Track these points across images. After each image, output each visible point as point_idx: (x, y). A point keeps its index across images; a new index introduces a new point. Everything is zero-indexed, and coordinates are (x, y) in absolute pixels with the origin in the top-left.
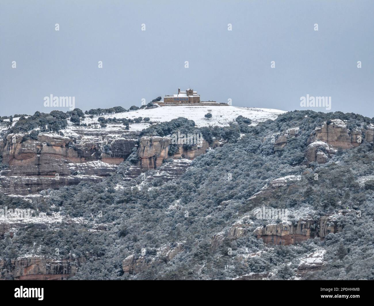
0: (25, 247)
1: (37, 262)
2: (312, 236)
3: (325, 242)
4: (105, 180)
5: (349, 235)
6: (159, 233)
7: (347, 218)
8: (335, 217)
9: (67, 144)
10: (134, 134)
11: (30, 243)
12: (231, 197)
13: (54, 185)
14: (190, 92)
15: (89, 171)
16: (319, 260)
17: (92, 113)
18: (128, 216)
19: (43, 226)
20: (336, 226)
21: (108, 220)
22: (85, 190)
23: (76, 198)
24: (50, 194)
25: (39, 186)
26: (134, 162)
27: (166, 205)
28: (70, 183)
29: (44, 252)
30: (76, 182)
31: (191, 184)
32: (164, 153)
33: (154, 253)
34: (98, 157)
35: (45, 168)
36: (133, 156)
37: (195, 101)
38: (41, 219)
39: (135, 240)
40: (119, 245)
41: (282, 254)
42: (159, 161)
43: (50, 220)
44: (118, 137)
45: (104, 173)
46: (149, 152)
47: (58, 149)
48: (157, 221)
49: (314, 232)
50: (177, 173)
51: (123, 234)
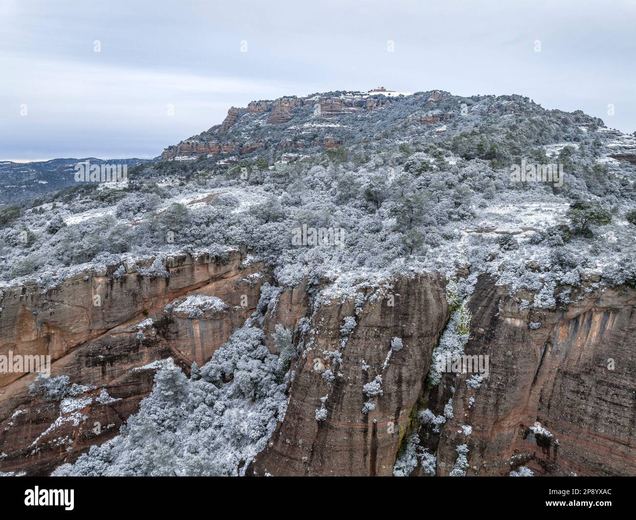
0: (327, 134)
1: (331, 139)
2: (440, 121)
3: (446, 122)
4: (354, 114)
5: (457, 119)
6: (374, 130)
7: (456, 113)
8: (450, 113)
9: (341, 101)
10: (365, 99)
11: (328, 133)
12: (399, 118)
13: (337, 115)
14: (383, 88)
15: (349, 110)
16: (444, 129)
17: (350, 92)
18: (363, 125)
19: (333, 128)
20: (451, 116)
21: (355, 126)
22: (347, 116)
23: (345, 119)
24: (336, 118)
25: (331, 115)
26: (364, 108)
27: (376, 122)
28: (342, 114)
29: (333, 136)
30: (345, 114)
31: (385, 115)
32: (375, 105)
33: (372, 136)
34: (352, 106)
35: (334, 109)
36: (364, 106)
37: (385, 90)
38: (332, 126)
39: (365, 133)
40: (360, 134)
41: (429, 127)
42: (373, 108)
43: (335, 126)
44: (359, 100)
45: (354, 111)
46: (370, 104)
47: (338, 103)
48: (373, 126)
49: (441, 119)
50: (379, 112)
51: (361, 131)
